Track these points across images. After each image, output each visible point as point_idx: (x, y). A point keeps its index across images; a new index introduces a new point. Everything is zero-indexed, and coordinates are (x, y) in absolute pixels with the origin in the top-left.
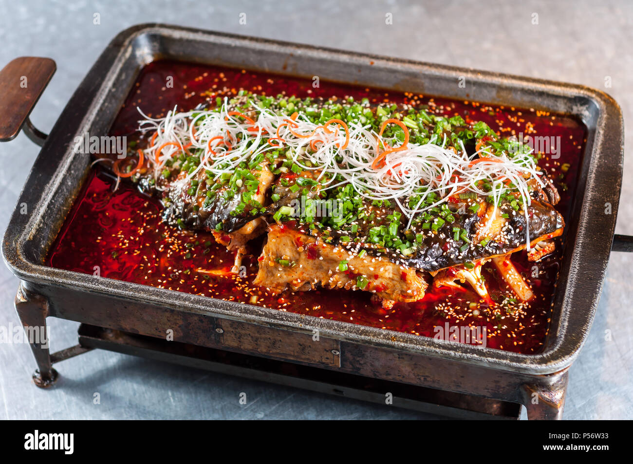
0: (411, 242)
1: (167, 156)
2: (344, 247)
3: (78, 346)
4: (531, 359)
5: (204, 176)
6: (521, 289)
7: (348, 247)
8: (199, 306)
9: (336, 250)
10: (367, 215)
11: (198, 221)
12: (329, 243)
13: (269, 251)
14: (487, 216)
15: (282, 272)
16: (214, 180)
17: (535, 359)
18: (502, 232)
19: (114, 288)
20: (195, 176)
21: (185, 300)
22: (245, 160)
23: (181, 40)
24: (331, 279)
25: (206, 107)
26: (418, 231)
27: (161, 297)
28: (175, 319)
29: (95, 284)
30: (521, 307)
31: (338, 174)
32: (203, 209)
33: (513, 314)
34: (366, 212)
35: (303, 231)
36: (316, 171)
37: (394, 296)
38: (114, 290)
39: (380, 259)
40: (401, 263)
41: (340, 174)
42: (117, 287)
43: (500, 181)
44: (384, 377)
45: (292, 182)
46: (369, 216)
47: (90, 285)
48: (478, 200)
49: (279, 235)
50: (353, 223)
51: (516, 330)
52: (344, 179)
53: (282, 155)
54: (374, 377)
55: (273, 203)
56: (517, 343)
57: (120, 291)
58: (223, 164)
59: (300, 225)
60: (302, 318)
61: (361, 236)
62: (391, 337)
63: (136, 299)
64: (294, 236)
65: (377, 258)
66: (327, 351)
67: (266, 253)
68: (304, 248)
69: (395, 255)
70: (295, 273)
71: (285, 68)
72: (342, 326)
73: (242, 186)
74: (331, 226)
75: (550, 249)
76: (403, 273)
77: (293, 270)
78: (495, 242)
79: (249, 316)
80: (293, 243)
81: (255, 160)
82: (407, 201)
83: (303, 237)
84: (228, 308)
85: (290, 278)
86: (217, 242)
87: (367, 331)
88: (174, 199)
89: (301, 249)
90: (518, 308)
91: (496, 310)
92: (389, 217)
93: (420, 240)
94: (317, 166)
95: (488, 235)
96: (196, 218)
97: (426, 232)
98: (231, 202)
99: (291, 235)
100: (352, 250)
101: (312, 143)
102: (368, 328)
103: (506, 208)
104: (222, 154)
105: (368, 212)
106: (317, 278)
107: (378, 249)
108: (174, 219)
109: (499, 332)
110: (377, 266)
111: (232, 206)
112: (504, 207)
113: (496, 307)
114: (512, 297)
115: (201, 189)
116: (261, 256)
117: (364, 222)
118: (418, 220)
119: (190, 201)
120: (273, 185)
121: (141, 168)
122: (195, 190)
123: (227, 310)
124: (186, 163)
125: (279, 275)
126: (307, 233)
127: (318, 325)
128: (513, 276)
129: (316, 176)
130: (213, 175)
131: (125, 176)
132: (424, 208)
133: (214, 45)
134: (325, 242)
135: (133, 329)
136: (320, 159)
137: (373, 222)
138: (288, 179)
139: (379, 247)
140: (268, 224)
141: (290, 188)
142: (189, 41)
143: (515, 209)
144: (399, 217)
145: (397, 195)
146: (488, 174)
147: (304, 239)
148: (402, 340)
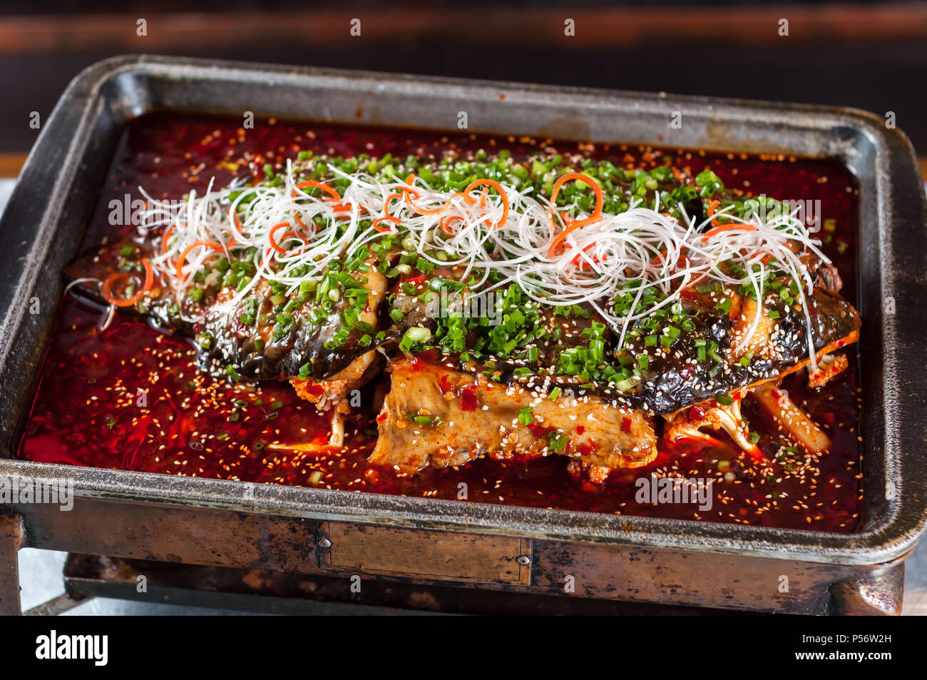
0: (630, 368)
1: (195, 266)
2: (523, 385)
3: (63, 595)
4: (856, 540)
5: (266, 290)
6: (808, 432)
7: (530, 385)
8: (293, 504)
9: (511, 391)
10: (549, 331)
11: (264, 366)
12: (497, 381)
13: (394, 402)
14: (744, 318)
15: (420, 437)
16: (287, 295)
17: (861, 539)
18: (770, 342)
19: (143, 486)
20: (249, 293)
21: (268, 495)
22: (338, 258)
23: (183, 82)
24: (504, 440)
25: (248, 182)
26: (638, 351)
27: (227, 494)
28: (248, 532)
29: (110, 483)
30: (808, 461)
31: (491, 269)
32: (271, 344)
33: (795, 473)
34: (546, 327)
35: (450, 365)
36: (455, 268)
37: (610, 460)
38: (144, 489)
39: (586, 399)
40: (620, 404)
41: (496, 270)
42: (149, 484)
43: (757, 260)
44: (604, 595)
45: (420, 287)
46: (552, 334)
47: (102, 484)
48: (727, 293)
49: (410, 375)
50: (528, 346)
51: (805, 497)
52: (503, 277)
53: (398, 244)
54: (586, 596)
55: (394, 323)
56: (812, 519)
57: (154, 490)
58: (300, 268)
59: (444, 357)
60: (469, 508)
61: (545, 366)
62: (623, 525)
63: (184, 501)
64: (437, 375)
65: (580, 399)
66: (509, 560)
67: (390, 407)
68: (455, 393)
69: (608, 391)
70: (442, 436)
71: (359, 114)
72: (538, 515)
73: (340, 300)
74: (494, 354)
75: (841, 366)
76: (624, 419)
77: (438, 432)
78: (760, 358)
79: (382, 513)
80: (434, 386)
81: (354, 256)
82: (611, 303)
83: (451, 376)
84: (344, 502)
85: (434, 446)
86: (299, 398)
87: (581, 520)
88: (215, 334)
89: (450, 396)
90: (804, 462)
91: (766, 470)
92: (586, 331)
93: (644, 365)
94: (457, 260)
95: (749, 347)
96: (260, 360)
97: (652, 350)
98: (324, 328)
99: (431, 375)
100: (537, 388)
101: (444, 222)
102: (580, 515)
103: (773, 302)
104: (296, 250)
105: (550, 327)
106: (480, 441)
107: (580, 384)
108: (220, 367)
109: (775, 503)
110: (582, 412)
111: (326, 333)
112: (769, 301)
113: (765, 465)
114: (790, 444)
115: (264, 312)
116: (382, 413)
117: (546, 344)
118: (634, 333)
119: (247, 333)
120: (388, 295)
121: (152, 289)
122: (254, 316)
123: (342, 505)
124: (229, 273)
125: (414, 442)
126: (458, 368)
127: (498, 516)
128: (791, 413)
129: (458, 275)
130: (283, 288)
131: (123, 304)
132: (641, 312)
133: (239, 84)
134: (490, 380)
135: (172, 555)
136: (460, 247)
137: (560, 342)
138: (413, 283)
139: (581, 381)
140: (388, 358)
141: (420, 297)
142: (197, 83)
143: (788, 303)
144: (602, 330)
145: (592, 296)
146: (736, 249)
147: (453, 379)
148: (641, 528)
